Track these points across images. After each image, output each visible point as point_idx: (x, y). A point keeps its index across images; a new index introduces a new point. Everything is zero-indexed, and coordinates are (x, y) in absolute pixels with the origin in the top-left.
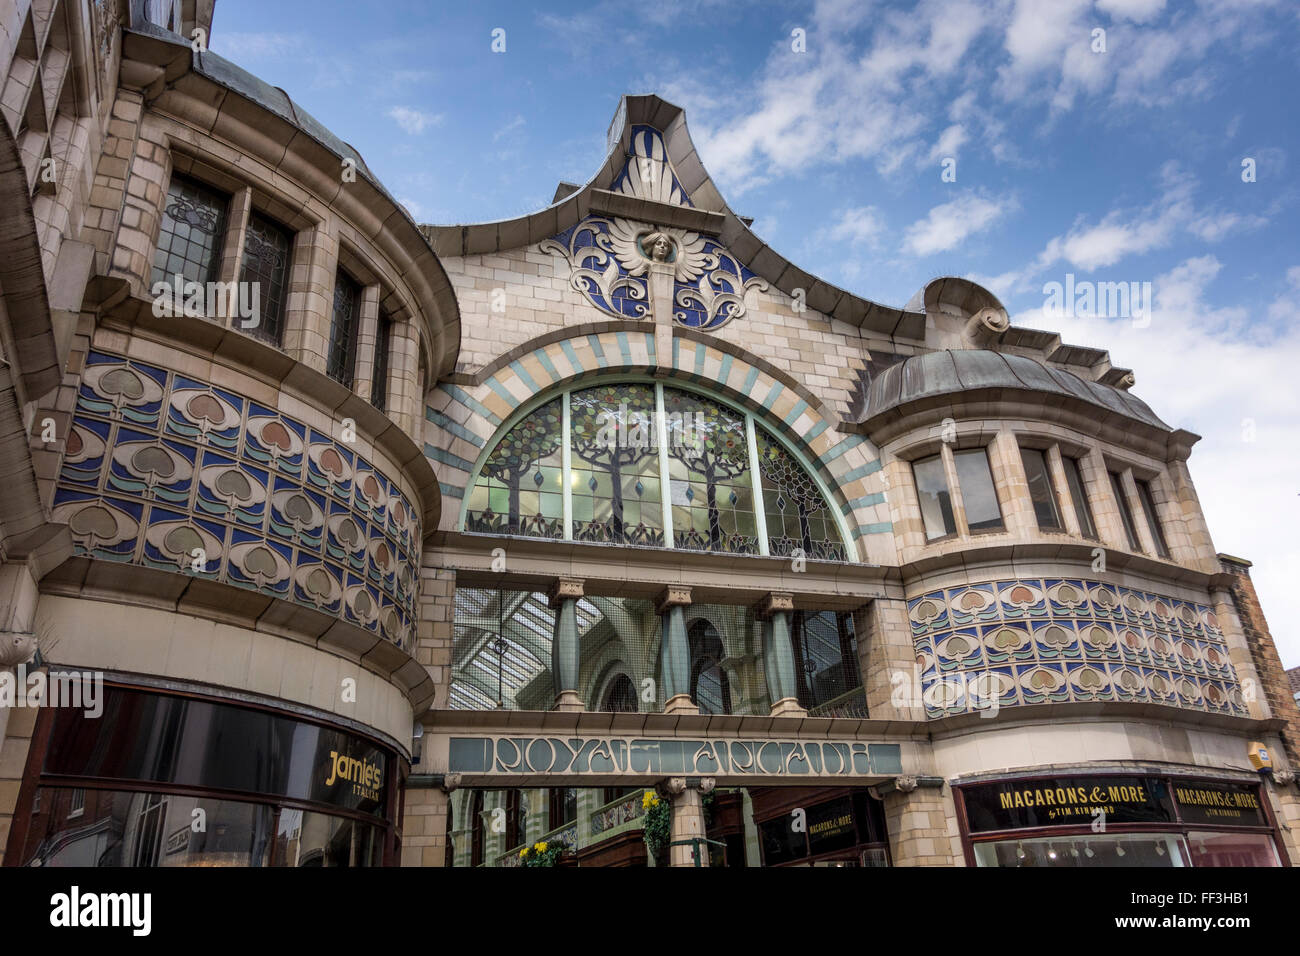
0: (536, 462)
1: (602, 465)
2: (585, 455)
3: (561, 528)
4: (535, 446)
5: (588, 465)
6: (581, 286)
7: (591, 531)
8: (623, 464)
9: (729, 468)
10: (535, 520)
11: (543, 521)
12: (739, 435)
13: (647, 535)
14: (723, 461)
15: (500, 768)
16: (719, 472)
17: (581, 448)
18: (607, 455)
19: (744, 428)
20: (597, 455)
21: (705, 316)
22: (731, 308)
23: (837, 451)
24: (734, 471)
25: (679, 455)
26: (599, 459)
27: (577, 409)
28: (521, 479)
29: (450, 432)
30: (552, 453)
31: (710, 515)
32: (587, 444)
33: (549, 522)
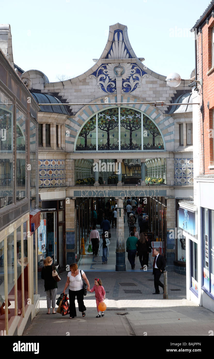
0: (90, 132)
1: (105, 131)
2: (101, 129)
3: (96, 146)
4: (90, 128)
5: (102, 131)
6: (99, 86)
7: (102, 147)
8: (110, 130)
9: (136, 127)
10: (90, 145)
11: (92, 145)
12: (139, 118)
13: (115, 146)
14: (135, 126)
15: (83, 196)
16: (133, 129)
17: (100, 127)
18: (106, 128)
19: (141, 116)
20: (104, 128)
21: (131, 88)
22: (138, 85)
23: (162, 122)
24: (137, 128)
25: (124, 125)
26: (104, 129)
27: (100, 117)
28: (87, 136)
29: (71, 129)
30: (94, 129)
31: (130, 140)
32: (102, 126)
33: (93, 145)
